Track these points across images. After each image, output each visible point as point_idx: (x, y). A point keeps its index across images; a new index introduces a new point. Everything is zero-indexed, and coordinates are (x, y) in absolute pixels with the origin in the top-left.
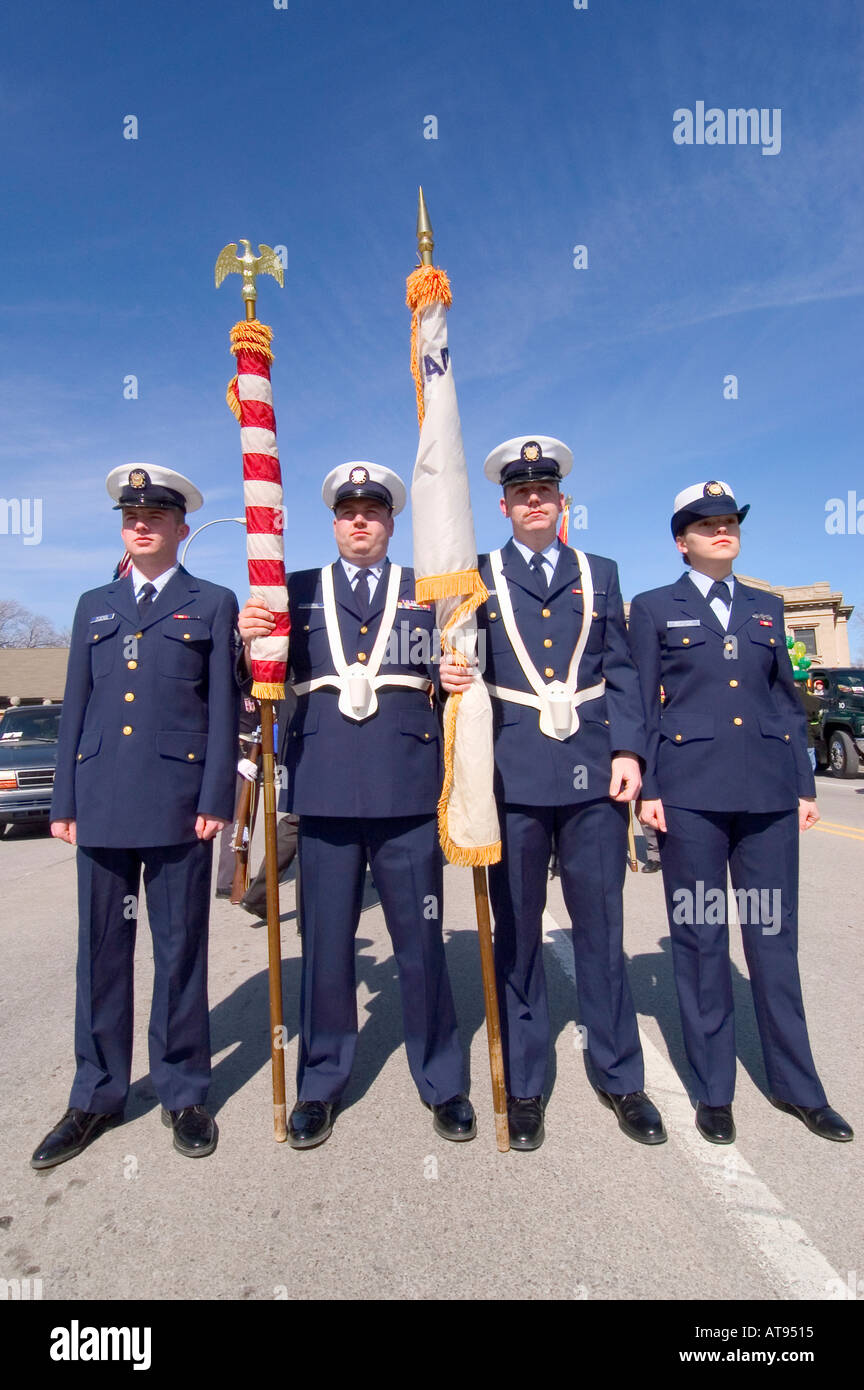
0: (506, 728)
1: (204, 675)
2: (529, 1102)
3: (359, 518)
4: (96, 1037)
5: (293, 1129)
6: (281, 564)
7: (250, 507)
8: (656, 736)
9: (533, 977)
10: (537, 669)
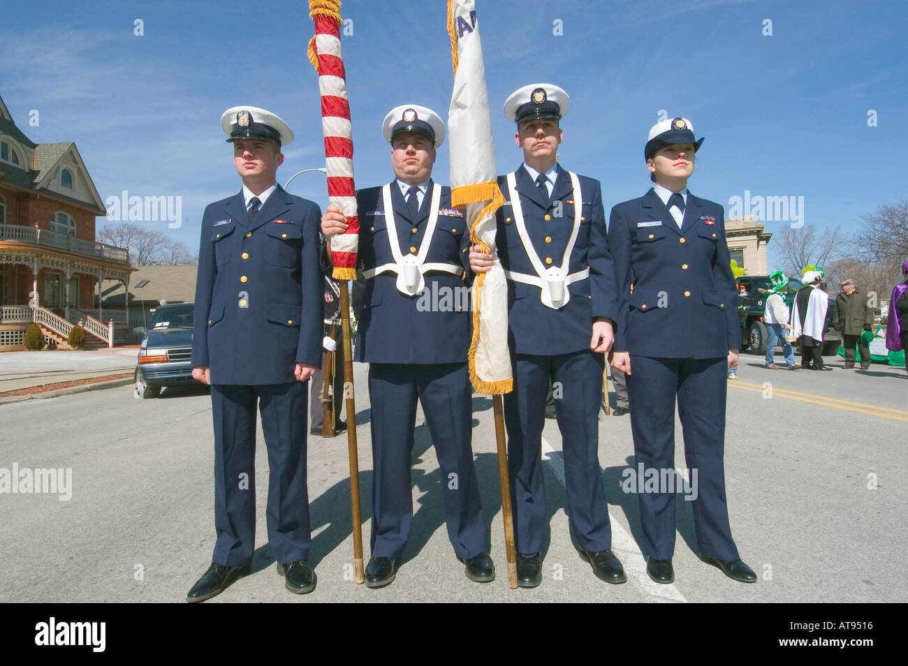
0: (517, 301)
1: (298, 264)
2: (532, 556)
3: (410, 148)
4: (229, 515)
5: (368, 575)
6: (352, 180)
7: (328, 138)
8: (627, 305)
9: (535, 475)
10: (540, 259)
